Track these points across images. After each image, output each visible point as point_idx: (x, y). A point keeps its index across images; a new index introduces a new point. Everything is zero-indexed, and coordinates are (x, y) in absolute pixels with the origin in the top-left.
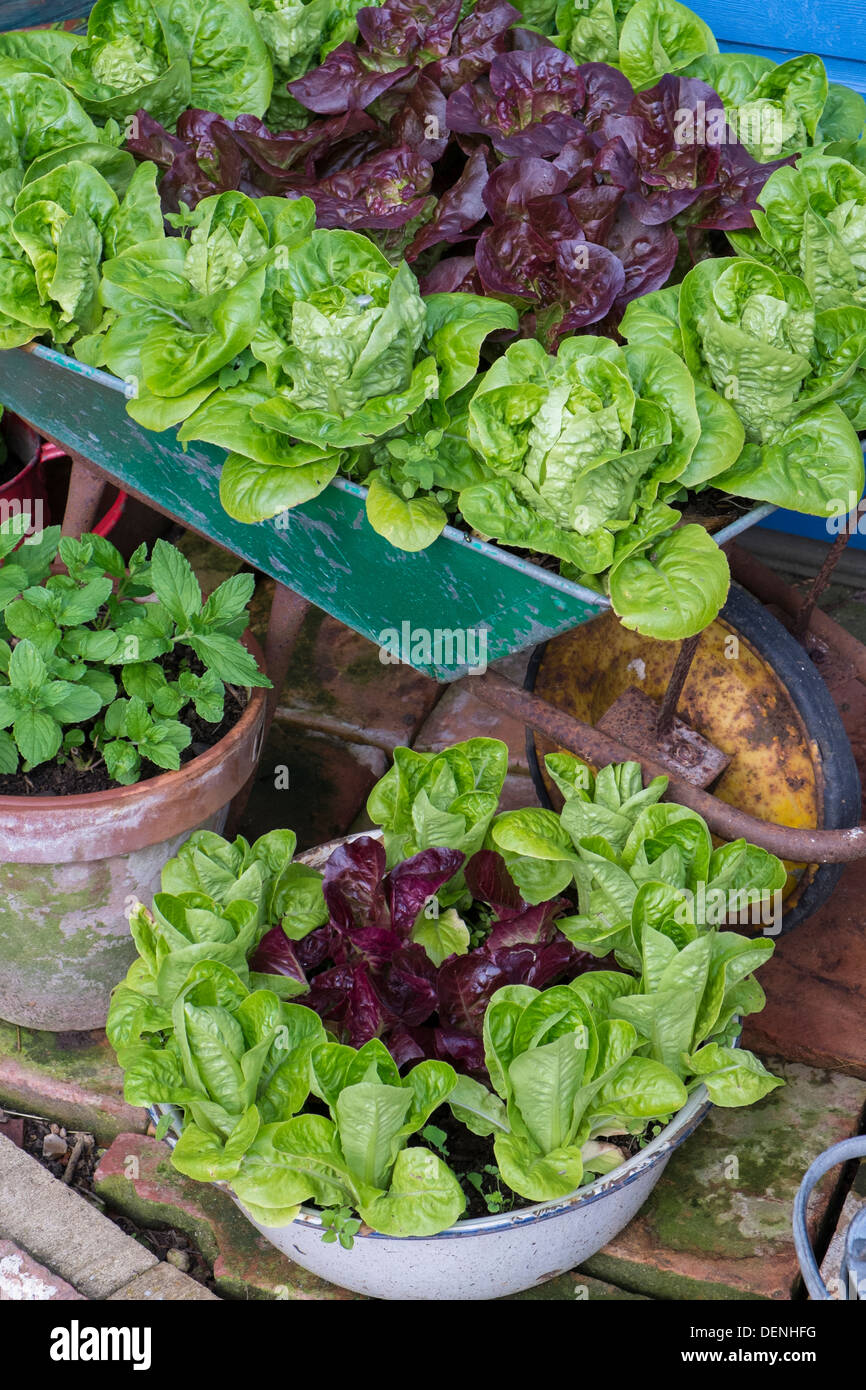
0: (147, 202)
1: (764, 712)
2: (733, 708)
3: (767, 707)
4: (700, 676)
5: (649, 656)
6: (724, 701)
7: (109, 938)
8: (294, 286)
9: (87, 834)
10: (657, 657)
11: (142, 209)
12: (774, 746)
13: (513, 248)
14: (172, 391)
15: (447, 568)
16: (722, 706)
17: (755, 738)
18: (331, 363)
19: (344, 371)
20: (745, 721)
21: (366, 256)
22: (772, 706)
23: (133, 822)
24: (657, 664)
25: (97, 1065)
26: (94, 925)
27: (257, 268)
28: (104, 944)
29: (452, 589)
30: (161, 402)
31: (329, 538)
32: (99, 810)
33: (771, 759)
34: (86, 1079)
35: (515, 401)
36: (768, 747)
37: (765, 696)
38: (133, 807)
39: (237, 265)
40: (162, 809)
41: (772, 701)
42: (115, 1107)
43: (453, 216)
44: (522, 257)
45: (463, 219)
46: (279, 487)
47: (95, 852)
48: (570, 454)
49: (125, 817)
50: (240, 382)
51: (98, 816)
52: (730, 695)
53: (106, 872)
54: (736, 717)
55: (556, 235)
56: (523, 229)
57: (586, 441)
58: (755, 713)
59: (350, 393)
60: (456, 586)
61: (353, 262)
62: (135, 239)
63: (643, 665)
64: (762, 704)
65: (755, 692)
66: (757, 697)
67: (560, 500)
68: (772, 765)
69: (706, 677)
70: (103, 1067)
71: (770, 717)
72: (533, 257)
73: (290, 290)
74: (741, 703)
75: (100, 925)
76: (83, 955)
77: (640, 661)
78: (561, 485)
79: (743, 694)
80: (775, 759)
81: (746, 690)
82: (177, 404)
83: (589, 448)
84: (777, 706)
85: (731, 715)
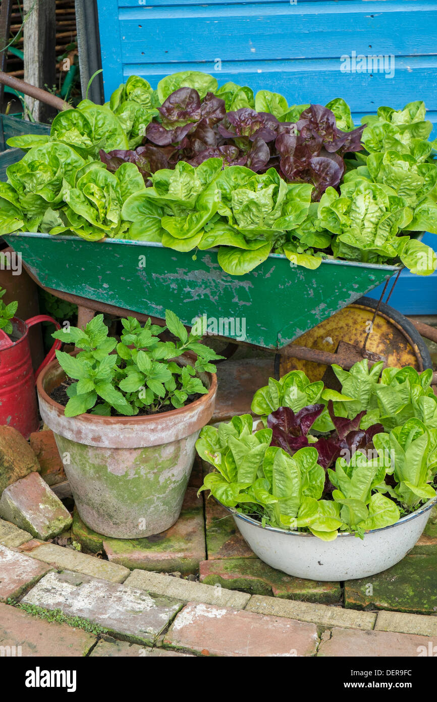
0: (136, 176)
1: (388, 342)
2: (375, 343)
3: (389, 339)
4: (358, 335)
5: (332, 334)
6: (371, 342)
7: (175, 482)
8: (226, 187)
9: (181, 426)
10: (337, 333)
11: (135, 179)
12: (395, 354)
13: (289, 166)
14: (189, 235)
15: (314, 280)
16: (371, 344)
17: (387, 352)
18: (264, 205)
19: (271, 208)
20: (381, 347)
21: (243, 174)
22: (391, 338)
23: (195, 419)
24: (337, 336)
25: (172, 544)
26: (171, 475)
27: (210, 184)
28: (172, 486)
29: (311, 292)
30: (183, 241)
31: (247, 289)
32: (186, 414)
33: (394, 360)
34: (171, 549)
35: (340, 205)
36: (392, 355)
37: (388, 335)
38: (196, 411)
39: (198, 185)
40: (203, 412)
41: (391, 336)
42: (190, 555)
43: (259, 161)
44: (292, 171)
45: (263, 161)
46: (251, 258)
47: (182, 435)
48: (372, 217)
49: (193, 416)
50: (212, 229)
51: (185, 417)
52: (373, 339)
53: (179, 447)
54: (378, 346)
55: (304, 159)
56: (292, 159)
57: (377, 211)
58: (384, 343)
59: (272, 217)
60: (314, 289)
61: (239, 178)
62: (133, 191)
63: (331, 338)
64: (386, 339)
65: (382, 335)
66: (384, 336)
67: (368, 237)
68: (395, 362)
69: (361, 334)
70: (175, 543)
71: (391, 343)
72: (295, 170)
73: (225, 189)
74: (378, 341)
75: (173, 475)
76: (164, 493)
77: (328, 338)
78: (369, 230)
79: (378, 337)
80: (396, 359)
81: (379, 335)
82: (192, 240)
83: (378, 214)
84: (393, 337)
85: (375, 346)
